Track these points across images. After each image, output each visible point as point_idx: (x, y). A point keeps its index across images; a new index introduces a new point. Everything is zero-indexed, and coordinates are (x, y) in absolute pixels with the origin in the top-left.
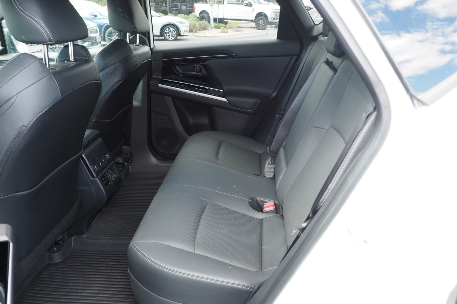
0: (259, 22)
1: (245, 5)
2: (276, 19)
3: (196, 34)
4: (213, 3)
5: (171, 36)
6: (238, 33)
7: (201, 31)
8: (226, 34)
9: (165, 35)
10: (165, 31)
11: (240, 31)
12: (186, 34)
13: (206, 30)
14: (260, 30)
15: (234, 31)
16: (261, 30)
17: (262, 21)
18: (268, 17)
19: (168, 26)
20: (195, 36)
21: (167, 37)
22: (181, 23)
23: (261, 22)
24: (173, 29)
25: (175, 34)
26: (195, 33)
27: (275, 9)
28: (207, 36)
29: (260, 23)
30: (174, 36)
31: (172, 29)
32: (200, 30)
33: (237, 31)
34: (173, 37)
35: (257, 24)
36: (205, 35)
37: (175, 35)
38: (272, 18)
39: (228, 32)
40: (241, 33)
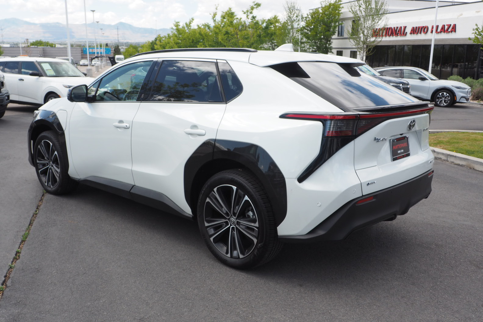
5: (443, 101)
9: (437, 100)
10: (437, 95)
12: (463, 100)
19: (442, 91)
21: (438, 103)
22: (459, 89)
24: (448, 95)
25: (449, 100)
30: (448, 102)
31: (446, 94)
34: (446, 103)
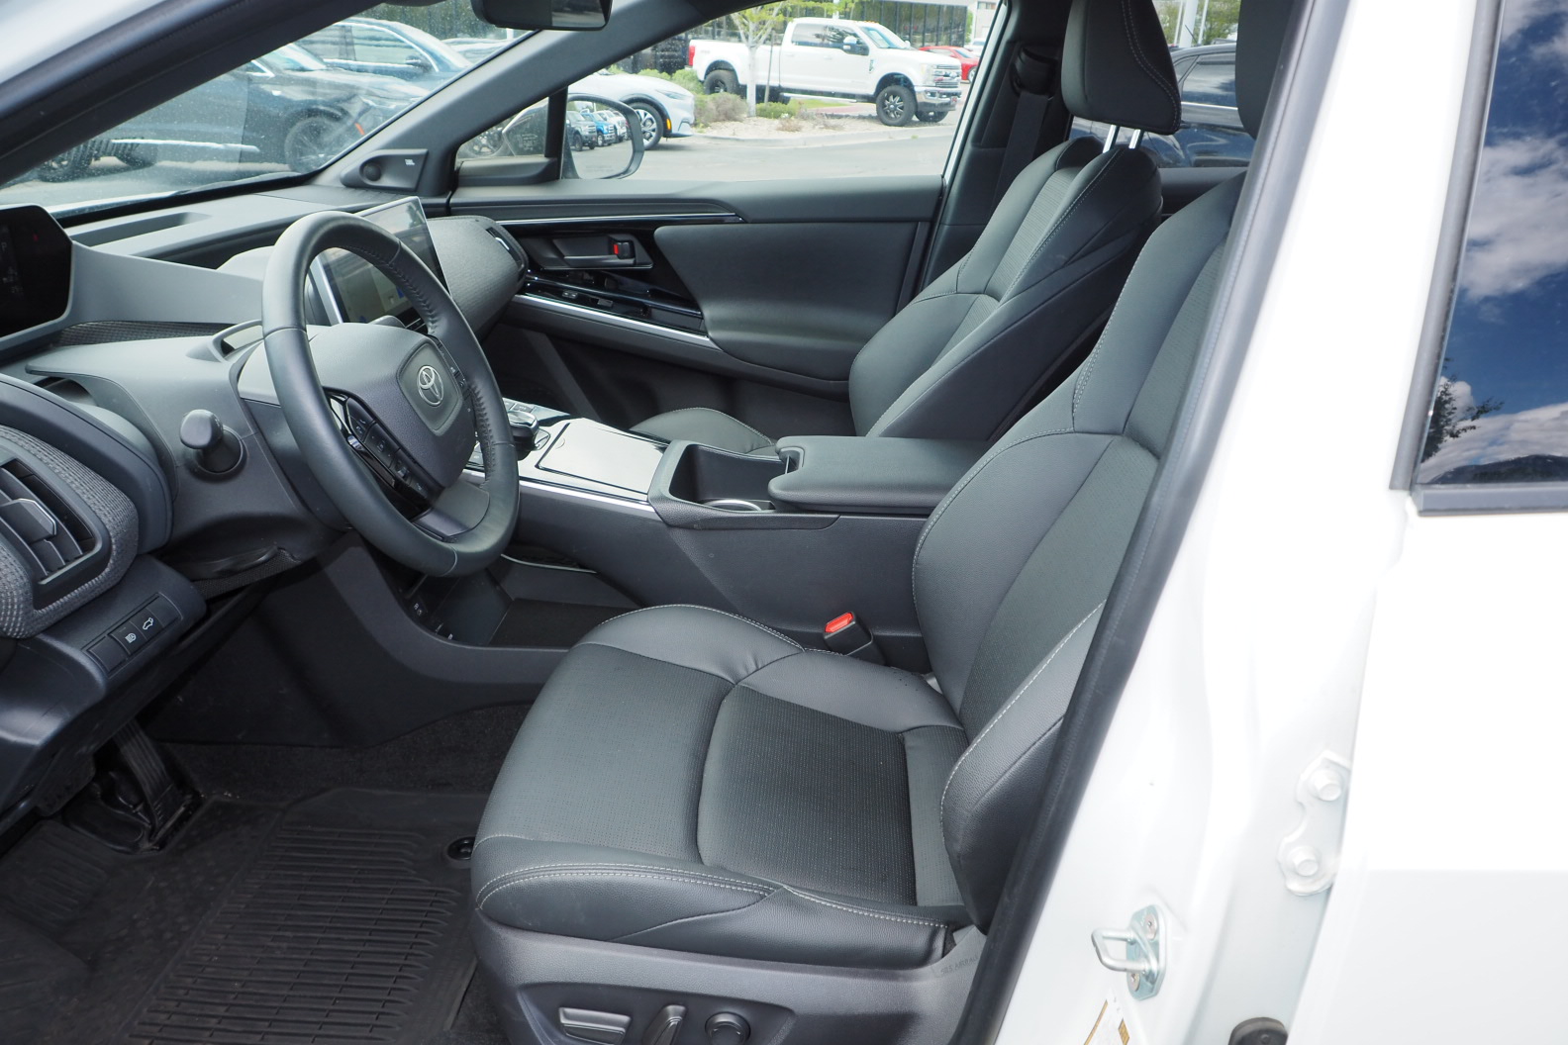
0: (887, 102)
1: (846, 51)
2: (938, 95)
3: (710, 132)
4: (757, 42)
6: (831, 132)
7: (719, 124)
8: (796, 135)
11: (834, 127)
12: (686, 130)
13: (735, 120)
14: (890, 125)
15: (817, 127)
16: (895, 125)
17: (898, 99)
18: (916, 89)
20: (705, 137)
22: (673, 97)
23: (894, 102)
24: (649, 115)
25: (654, 130)
26: (705, 130)
27: (938, 67)
28: (743, 141)
29: (892, 106)
30: (651, 136)
31: (645, 115)
32: (716, 121)
33: (827, 126)
34: (648, 139)
35: (882, 107)
36: (735, 137)
37: (654, 134)
38: (926, 92)
39: (803, 129)
40: (838, 133)
